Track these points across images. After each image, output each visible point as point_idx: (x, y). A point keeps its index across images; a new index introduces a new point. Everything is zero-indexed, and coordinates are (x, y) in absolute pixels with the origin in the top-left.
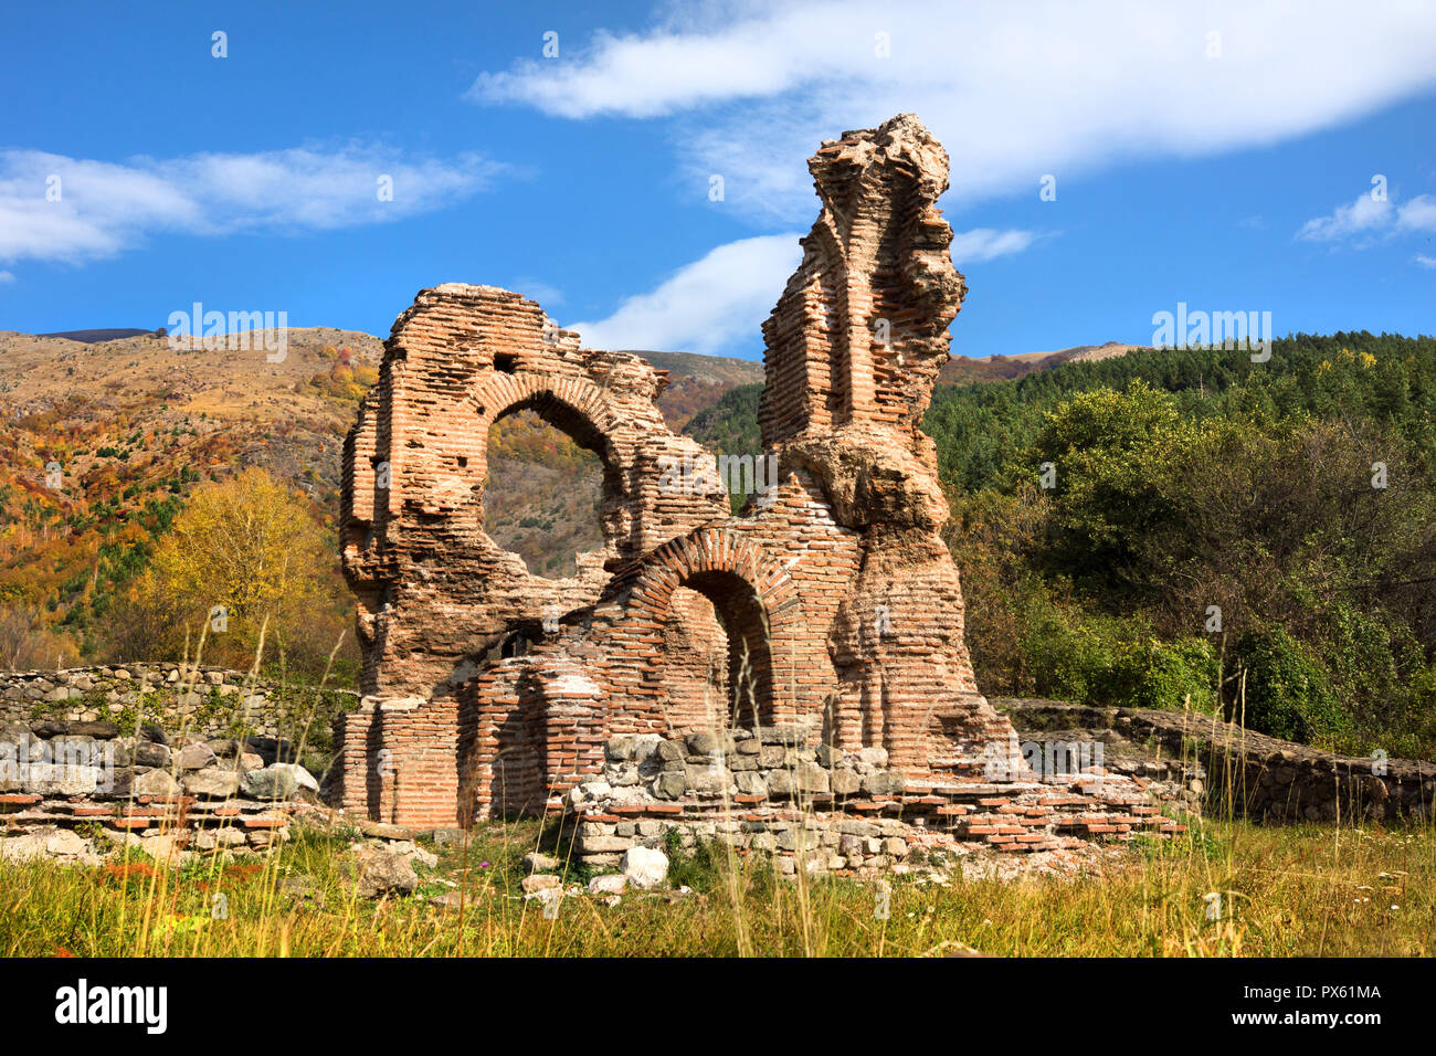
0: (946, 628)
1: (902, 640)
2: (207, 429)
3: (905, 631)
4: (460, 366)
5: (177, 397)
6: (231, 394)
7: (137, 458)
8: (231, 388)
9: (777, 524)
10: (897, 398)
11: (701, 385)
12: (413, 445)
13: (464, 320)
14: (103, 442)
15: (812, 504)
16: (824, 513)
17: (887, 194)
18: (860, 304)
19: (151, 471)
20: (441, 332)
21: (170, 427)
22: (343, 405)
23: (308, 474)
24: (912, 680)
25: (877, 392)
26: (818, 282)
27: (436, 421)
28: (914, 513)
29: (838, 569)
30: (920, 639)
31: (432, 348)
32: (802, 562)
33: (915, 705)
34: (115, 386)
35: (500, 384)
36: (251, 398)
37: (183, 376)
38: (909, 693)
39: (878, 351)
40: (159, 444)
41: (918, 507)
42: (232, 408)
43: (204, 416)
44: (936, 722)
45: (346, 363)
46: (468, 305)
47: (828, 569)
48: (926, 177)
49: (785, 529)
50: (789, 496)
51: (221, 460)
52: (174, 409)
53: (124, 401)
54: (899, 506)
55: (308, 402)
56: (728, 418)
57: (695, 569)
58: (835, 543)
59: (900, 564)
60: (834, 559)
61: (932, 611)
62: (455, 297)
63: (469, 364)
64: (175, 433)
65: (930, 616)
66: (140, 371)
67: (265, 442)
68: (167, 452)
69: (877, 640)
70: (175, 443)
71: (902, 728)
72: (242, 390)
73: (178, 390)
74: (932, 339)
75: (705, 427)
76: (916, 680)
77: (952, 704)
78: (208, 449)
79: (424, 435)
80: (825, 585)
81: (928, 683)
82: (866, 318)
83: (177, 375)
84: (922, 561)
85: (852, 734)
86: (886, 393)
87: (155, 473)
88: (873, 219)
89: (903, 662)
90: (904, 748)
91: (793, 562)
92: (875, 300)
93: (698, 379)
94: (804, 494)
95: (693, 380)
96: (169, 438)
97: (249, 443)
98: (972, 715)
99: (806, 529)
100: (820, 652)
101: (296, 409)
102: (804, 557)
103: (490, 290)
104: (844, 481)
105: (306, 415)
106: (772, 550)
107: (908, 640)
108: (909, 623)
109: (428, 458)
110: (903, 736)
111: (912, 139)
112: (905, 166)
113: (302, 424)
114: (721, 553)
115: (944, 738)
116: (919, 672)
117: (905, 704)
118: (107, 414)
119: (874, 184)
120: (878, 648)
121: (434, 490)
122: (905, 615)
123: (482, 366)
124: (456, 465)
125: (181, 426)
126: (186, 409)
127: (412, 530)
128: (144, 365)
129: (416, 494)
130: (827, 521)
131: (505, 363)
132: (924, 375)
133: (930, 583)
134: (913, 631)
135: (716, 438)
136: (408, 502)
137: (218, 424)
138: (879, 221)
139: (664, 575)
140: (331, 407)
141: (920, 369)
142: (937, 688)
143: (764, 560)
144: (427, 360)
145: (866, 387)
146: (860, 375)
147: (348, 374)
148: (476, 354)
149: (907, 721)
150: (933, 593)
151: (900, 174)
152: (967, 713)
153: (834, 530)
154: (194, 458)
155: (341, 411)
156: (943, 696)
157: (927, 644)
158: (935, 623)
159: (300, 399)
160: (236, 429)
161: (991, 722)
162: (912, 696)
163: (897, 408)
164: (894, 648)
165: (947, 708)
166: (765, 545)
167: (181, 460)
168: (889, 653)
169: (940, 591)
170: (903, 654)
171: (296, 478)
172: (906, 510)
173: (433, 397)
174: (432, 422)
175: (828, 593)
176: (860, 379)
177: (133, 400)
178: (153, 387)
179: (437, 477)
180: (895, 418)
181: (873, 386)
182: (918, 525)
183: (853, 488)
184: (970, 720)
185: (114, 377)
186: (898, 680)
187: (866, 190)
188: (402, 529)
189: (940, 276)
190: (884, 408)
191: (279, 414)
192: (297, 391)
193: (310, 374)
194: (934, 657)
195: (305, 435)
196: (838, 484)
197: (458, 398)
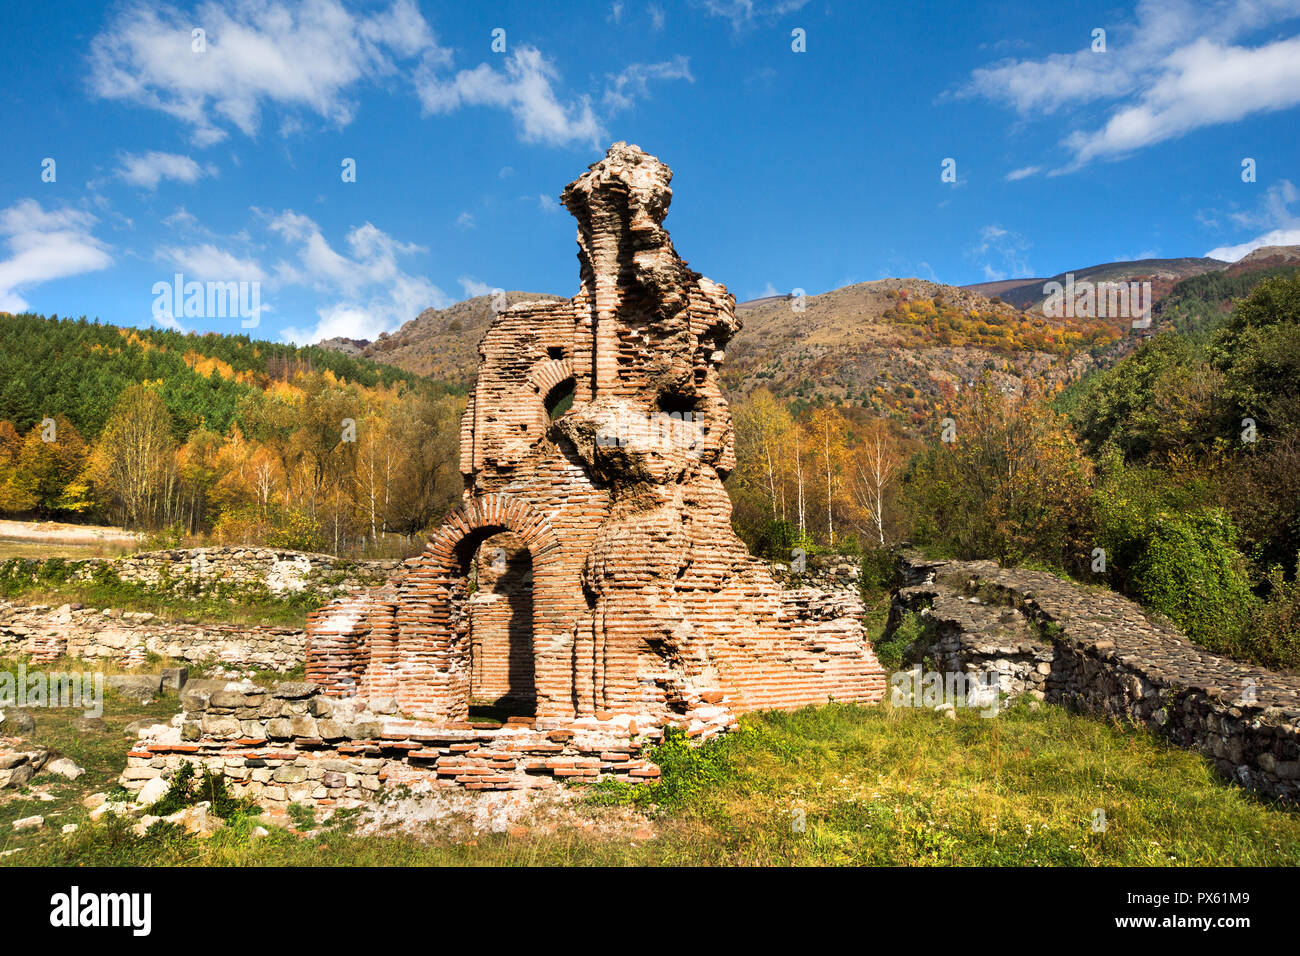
0: (653, 566)
1: (617, 576)
2: (818, 353)
3: (621, 569)
4: (523, 360)
5: (801, 336)
6: (833, 330)
7: (779, 377)
8: (833, 326)
9: (542, 486)
10: (638, 374)
11: (1163, 281)
12: (490, 420)
13: (524, 328)
14: (759, 369)
15: (572, 467)
16: (581, 473)
17: (612, 210)
18: (607, 302)
19: (787, 384)
20: (509, 338)
21: (798, 355)
22: (905, 328)
23: (883, 375)
24: (625, 609)
25: (620, 372)
26: (585, 288)
27: (507, 401)
28: (639, 469)
29: (591, 517)
30: (632, 575)
31: (502, 351)
32: (561, 514)
33: (626, 630)
34: (765, 334)
35: (550, 370)
36: (846, 330)
37: (804, 322)
38: (622, 619)
39: (624, 337)
40: (792, 367)
41: (641, 465)
42: (835, 339)
43: (817, 345)
44: (643, 643)
45: (905, 300)
46: (525, 317)
47: (581, 518)
48: (634, 191)
49: (547, 489)
50: (551, 463)
51: (828, 372)
52: (801, 343)
53: (771, 342)
54: (626, 465)
55: (883, 328)
56: (1178, 303)
57: (474, 525)
58: (589, 496)
59: (633, 512)
60: (587, 510)
61: (642, 552)
62: (517, 312)
63: (530, 358)
64: (800, 359)
65: (641, 555)
66: (779, 322)
67: (854, 358)
68: (796, 371)
69: (602, 577)
70: (800, 365)
71: (615, 649)
72: (840, 326)
73: (802, 331)
74: (665, 321)
75: (1160, 312)
76: (629, 609)
77: (654, 629)
78: (819, 367)
79: (498, 413)
80: (580, 531)
81: (637, 612)
82: (612, 312)
83: (801, 322)
84: (650, 508)
85: (585, 651)
86: (629, 371)
87: (789, 385)
88: (609, 232)
89: (618, 595)
90: (614, 665)
91: (554, 514)
92: (619, 296)
93: (1160, 277)
94: (564, 460)
95: (1156, 278)
96: (797, 362)
97: (844, 360)
98: (669, 638)
99: (565, 487)
100: (573, 585)
101: (875, 334)
102: (563, 510)
103: (543, 303)
104: (586, 448)
105: (881, 337)
106: (536, 506)
107: (623, 576)
108: (624, 562)
109: (500, 428)
110: (616, 655)
111: (620, 162)
112: (616, 186)
113: (878, 343)
114: (494, 511)
115: (656, 656)
116: (631, 603)
117: (617, 629)
118: (761, 351)
119: (598, 205)
120: (603, 583)
121: (504, 450)
122: (620, 556)
123: (538, 358)
124: (519, 431)
125: (804, 353)
126: (806, 343)
127: (494, 478)
128: (781, 318)
129: (492, 454)
130: (584, 479)
131: (556, 353)
132: (668, 351)
133: (646, 527)
134: (626, 569)
135: (1169, 319)
136: (488, 459)
137: (826, 350)
138: (614, 232)
139: (450, 532)
140: (897, 330)
141: (662, 347)
142: (644, 616)
143: (529, 514)
144: (500, 359)
145: (610, 369)
146: (605, 360)
147: (907, 307)
148: (532, 350)
149: (619, 643)
150: (645, 536)
151: (616, 193)
152: (664, 637)
153: (589, 486)
154: (812, 373)
155: (904, 332)
156: (648, 622)
157: (639, 580)
158: (643, 562)
159: (877, 327)
160: (836, 352)
161: (683, 644)
162: (624, 623)
163: (637, 383)
164: (613, 583)
165: (650, 632)
166: (532, 503)
167: (805, 375)
168: (611, 587)
169: (653, 534)
170: (620, 588)
171: (876, 379)
172: (632, 467)
173: (503, 385)
174: (503, 403)
175: (582, 537)
176: (604, 363)
177: (776, 340)
178: (786, 331)
179: (506, 440)
180: (634, 391)
181: (615, 366)
182: (644, 479)
183: (592, 452)
184: (668, 642)
185: (764, 328)
186: (613, 609)
187: (594, 211)
188: (486, 478)
189: (650, 270)
190: (626, 384)
191: (864, 339)
192: (875, 322)
193: (882, 311)
194: (646, 589)
195: (879, 350)
196: (582, 450)
197: (521, 383)
